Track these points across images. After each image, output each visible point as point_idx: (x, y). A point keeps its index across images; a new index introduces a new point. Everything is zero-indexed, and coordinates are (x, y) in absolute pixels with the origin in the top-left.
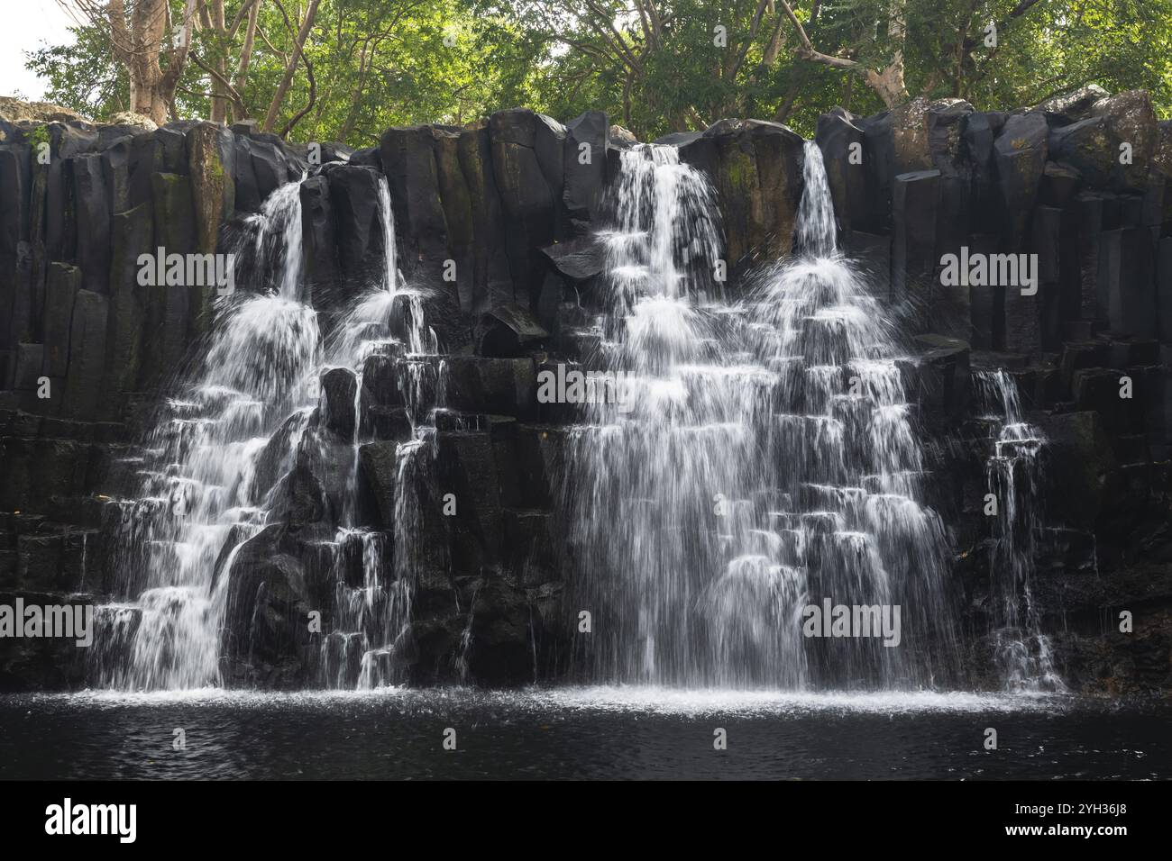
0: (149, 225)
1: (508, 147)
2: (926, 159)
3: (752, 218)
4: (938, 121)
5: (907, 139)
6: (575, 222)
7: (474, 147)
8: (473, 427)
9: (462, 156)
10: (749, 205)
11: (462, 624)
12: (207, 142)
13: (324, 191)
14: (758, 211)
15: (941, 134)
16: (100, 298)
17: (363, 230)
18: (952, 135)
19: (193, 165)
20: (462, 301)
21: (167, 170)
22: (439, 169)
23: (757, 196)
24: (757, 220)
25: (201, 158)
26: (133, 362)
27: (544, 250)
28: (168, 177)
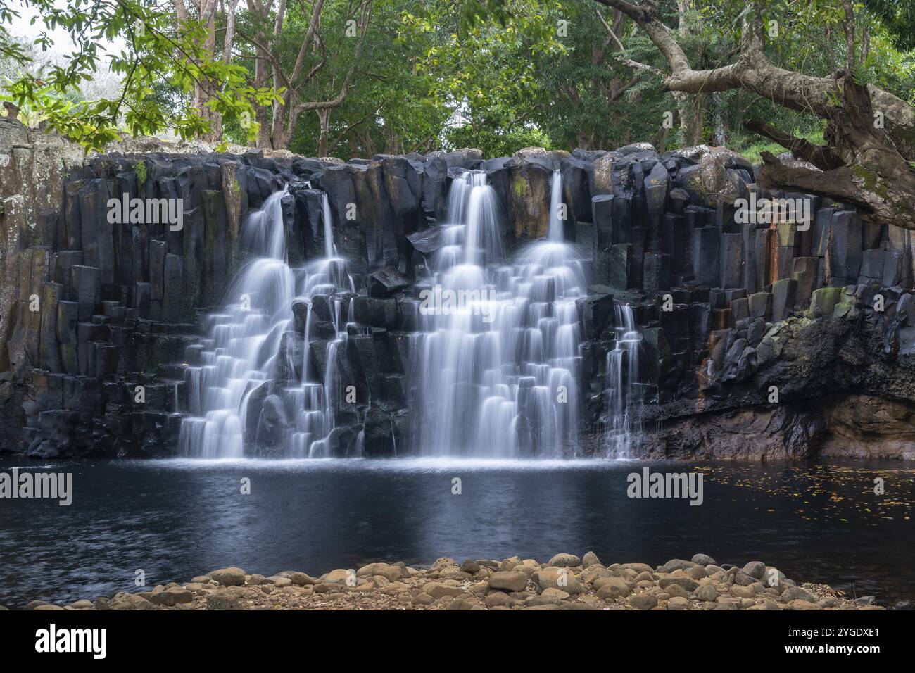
0: (202, 218)
1: (392, 178)
2: (610, 188)
3: (527, 212)
4: (616, 168)
5: (600, 176)
6: (429, 218)
7: (374, 177)
8: (366, 333)
9: (368, 182)
10: (526, 206)
11: (360, 428)
12: (231, 174)
13: (293, 205)
14: (531, 208)
15: (617, 175)
16: (178, 257)
17: (314, 225)
18: (623, 175)
19: (224, 186)
20: (370, 259)
21: (210, 187)
22: (356, 189)
23: (530, 201)
24: (530, 213)
25: (228, 183)
26: (197, 291)
27: (408, 237)
28: (209, 192)
